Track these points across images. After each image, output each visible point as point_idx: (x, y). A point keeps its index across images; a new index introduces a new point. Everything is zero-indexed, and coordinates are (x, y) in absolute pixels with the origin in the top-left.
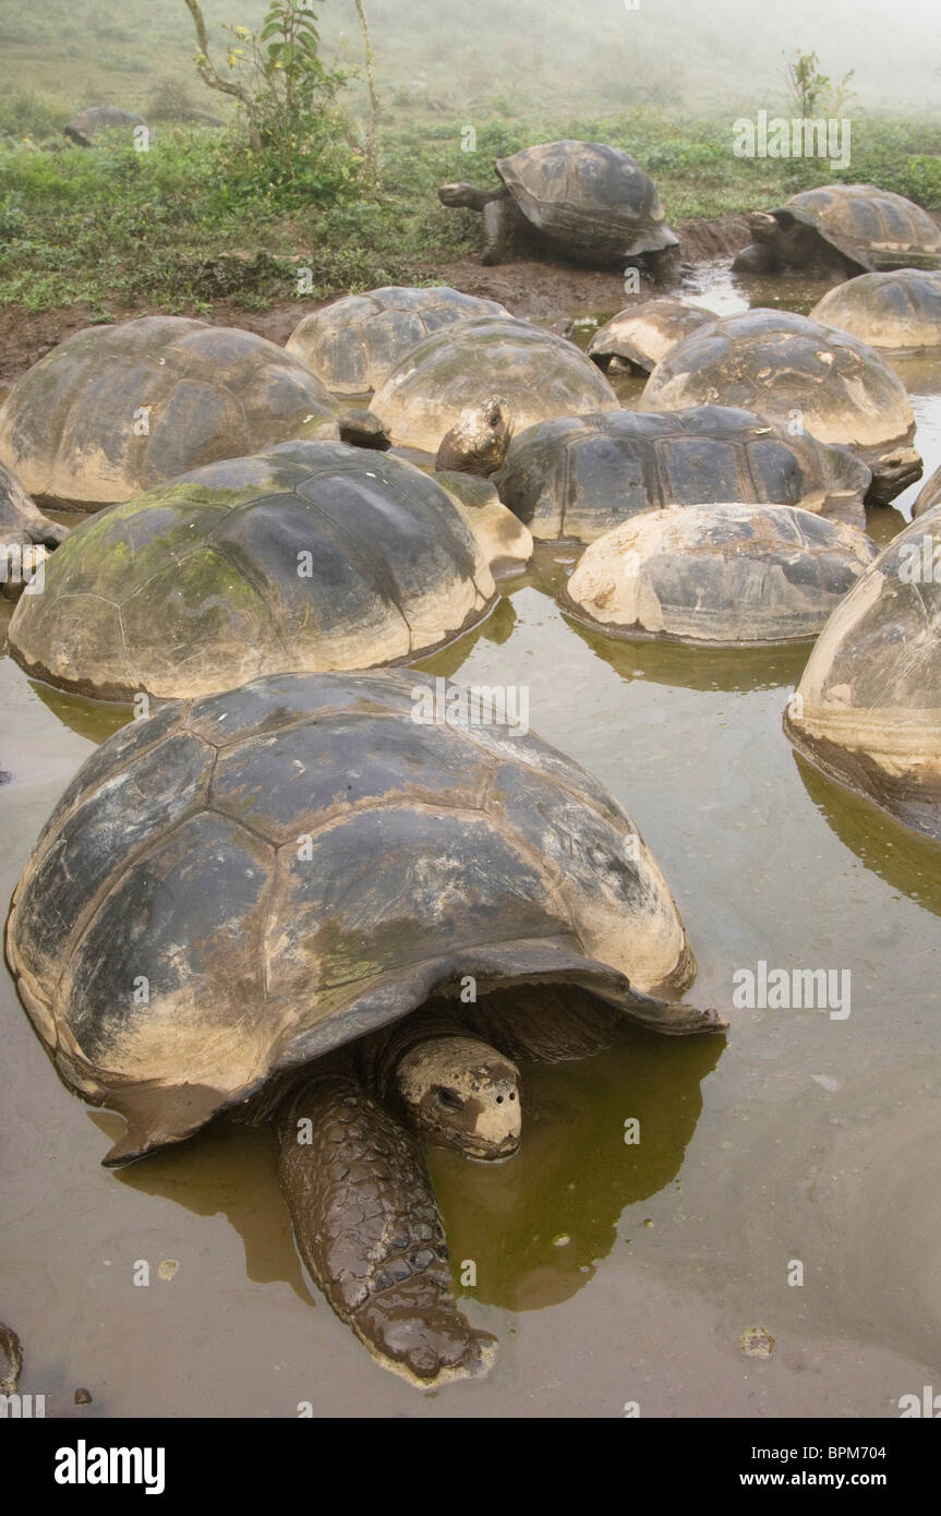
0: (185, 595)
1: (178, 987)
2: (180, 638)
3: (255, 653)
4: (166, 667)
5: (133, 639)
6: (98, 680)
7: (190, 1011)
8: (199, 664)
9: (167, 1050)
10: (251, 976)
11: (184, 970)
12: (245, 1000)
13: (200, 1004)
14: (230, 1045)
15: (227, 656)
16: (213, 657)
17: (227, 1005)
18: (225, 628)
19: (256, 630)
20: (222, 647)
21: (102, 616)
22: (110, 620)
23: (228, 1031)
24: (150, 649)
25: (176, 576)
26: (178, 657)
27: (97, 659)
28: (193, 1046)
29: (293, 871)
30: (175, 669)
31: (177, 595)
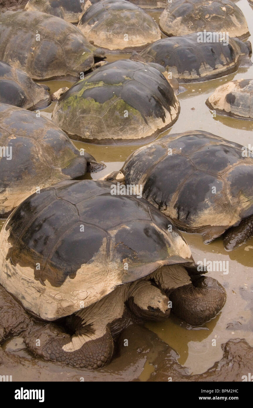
0: (119, 113)
1: (209, 207)
2: (121, 125)
3: (142, 127)
4: (118, 133)
5: (108, 126)
6: (99, 138)
7: (212, 211)
8: (127, 131)
9: (208, 220)
10: (227, 202)
11: (210, 204)
12: (225, 207)
13: (215, 210)
14: (222, 217)
15: (135, 128)
16: (131, 129)
17: (221, 209)
18: (132, 121)
19: (140, 121)
20: (133, 126)
21: (97, 121)
22: (100, 122)
23: (222, 214)
24: (113, 129)
25: (115, 107)
26: (121, 130)
27: (98, 133)
28: (214, 219)
29: (228, 180)
30: (121, 133)
31: (117, 113)
